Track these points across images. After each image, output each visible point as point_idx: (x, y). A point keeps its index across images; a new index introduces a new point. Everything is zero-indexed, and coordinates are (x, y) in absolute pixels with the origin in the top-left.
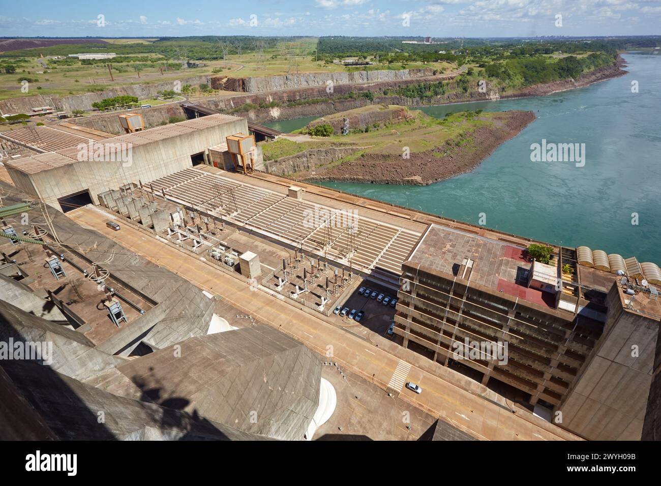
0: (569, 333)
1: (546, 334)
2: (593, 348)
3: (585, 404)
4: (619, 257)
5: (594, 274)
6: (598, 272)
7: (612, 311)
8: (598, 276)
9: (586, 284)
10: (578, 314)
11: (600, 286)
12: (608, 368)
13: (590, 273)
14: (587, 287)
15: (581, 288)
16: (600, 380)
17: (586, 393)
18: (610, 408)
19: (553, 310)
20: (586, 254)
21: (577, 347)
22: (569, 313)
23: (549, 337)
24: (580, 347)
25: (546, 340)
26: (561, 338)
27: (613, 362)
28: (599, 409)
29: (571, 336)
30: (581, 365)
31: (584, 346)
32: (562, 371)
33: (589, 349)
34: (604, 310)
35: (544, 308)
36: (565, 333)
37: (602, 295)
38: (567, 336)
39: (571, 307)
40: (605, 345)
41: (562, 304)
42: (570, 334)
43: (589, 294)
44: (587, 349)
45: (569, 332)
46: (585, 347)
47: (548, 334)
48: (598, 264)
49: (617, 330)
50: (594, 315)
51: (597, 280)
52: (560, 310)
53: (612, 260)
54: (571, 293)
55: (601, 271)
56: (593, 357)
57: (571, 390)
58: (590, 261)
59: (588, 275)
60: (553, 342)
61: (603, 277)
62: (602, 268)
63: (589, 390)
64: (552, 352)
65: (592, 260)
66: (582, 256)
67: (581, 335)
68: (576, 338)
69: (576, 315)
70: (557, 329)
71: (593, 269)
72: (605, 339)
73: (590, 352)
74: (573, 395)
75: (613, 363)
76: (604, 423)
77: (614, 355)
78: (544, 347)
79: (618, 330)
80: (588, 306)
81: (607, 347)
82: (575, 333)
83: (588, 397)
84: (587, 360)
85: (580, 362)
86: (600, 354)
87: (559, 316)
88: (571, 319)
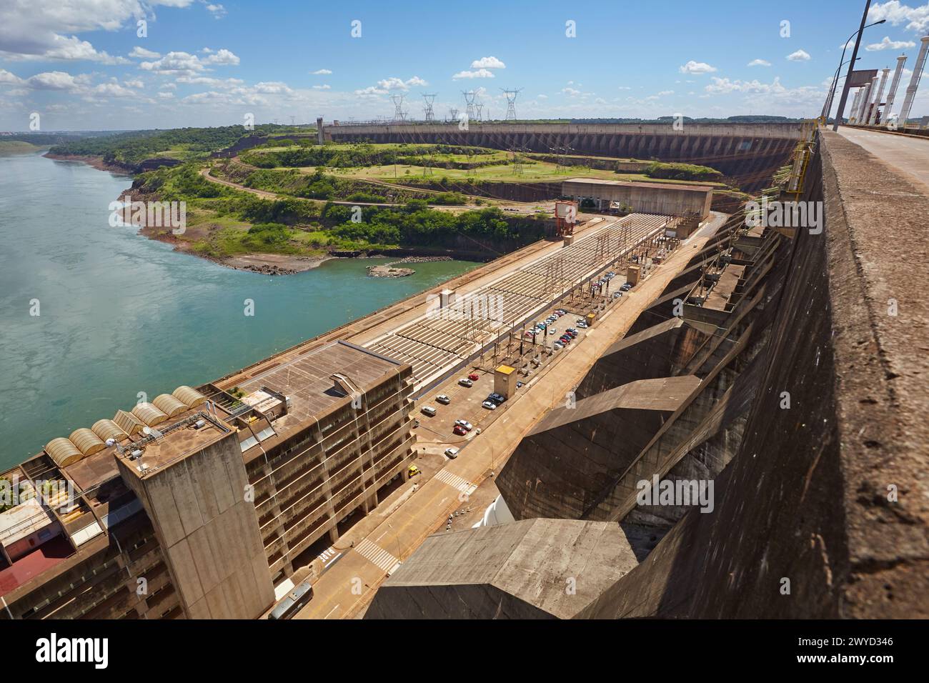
0: (120, 560)
1: (96, 592)
2: (159, 545)
3: (210, 605)
4: (105, 422)
5: (90, 465)
6: (94, 458)
7: (138, 490)
8: (98, 462)
9: (89, 484)
10: (109, 529)
11: (107, 472)
12: (190, 548)
13: (84, 467)
14: (93, 487)
15: (86, 495)
16: (196, 566)
17: (199, 593)
18: (229, 578)
19: (74, 557)
20: (61, 448)
21: (145, 563)
22: (97, 539)
23: (103, 591)
24: (147, 559)
25: (105, 597)
26: (117, 575)
27: (186, 537)
28: (224, 591)
29: (125, 560)
30: (168, 575)
31: (149, 553)
32: (158, 604)
33: (157, 551)
34: (132, 496)
35: (60, 566)
36: (116, 564)
37: (117, 481)
38: (122, 565)
39: (93, 529)
40: (164, 532)
41: (78, 538)
42: (123, 559)
43: (103, 494)
44: (155, 553)
45: (118, 559)
46: (151, 553)
47: (97, 589)
48: (86, 448)
49: (158, 506)
50: (126, 511)
51: (98, 468)
52: (82, 547)
53: (99, 430)
54: (79, 513)
55: (97, 454)
56: (167, 554)
57: (185, 609)
58: (73, 452)
59: (84, 471)
60: (115, 590)
61: (104, 459)
62: (95, 450)
63: (197, 587)
64: (126, 600)
65: (77, 450)
66: (82, 444)
67: (136, 546)
68: (134, 556)
69: (107, 533)
70: (104, 570)
71: (85, 460)
72: (158, 524)
73: (160, 553)
74: (191, 612)
75: (189, 538)
76: (239, 597)
77: (181, 529)
78: (111, 607)
79: (159, 503)
80: (111, 509)
81: (168, 530)
82: (126, 552)
83: (205, 595)
84: (167, 563)
85: (163, 574)
86: (169, 545)
87: (88, 555)
88: (105, 543)
